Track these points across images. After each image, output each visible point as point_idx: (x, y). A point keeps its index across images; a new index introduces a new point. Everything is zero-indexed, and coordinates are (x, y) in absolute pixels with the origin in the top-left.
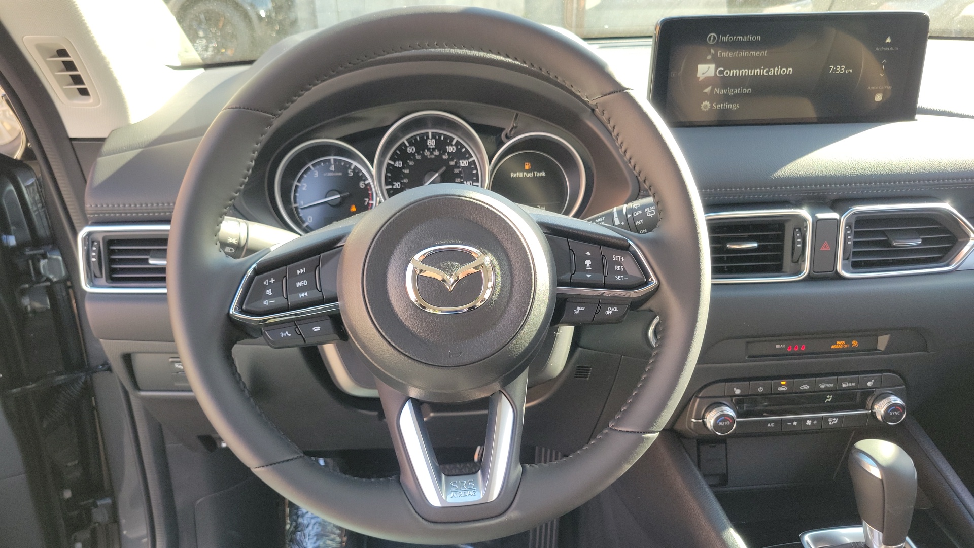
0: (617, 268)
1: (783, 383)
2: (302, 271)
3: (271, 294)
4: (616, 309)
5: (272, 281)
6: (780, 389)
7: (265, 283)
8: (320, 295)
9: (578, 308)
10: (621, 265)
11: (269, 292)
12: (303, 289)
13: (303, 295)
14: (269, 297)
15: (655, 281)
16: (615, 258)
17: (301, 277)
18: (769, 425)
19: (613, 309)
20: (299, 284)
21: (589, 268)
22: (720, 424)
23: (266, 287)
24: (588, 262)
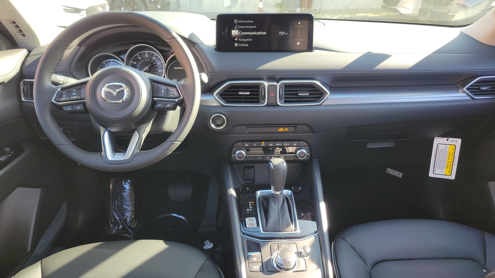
0: (171, 93)
1: (263, 143)
2: (75, 90)
3: (65, 96)
4: (170, 105)
5: (65, 93)
6: (262, 145)
7: (63, 93)
8: (80, 97)
9: (159, 105)
10: (172, 92)
11: (64, 96)
12: (75, 96)
13: (74, 97)
14: (64, 97)
15: (182, 97)
16: (171, 90)
17: (74, 92)
18: (259, 158)
19: (169, 105)
20: (74, 94)
21: (163, 92)
22: (239, 156)
23: (63, 94)
24: (163, 91)
